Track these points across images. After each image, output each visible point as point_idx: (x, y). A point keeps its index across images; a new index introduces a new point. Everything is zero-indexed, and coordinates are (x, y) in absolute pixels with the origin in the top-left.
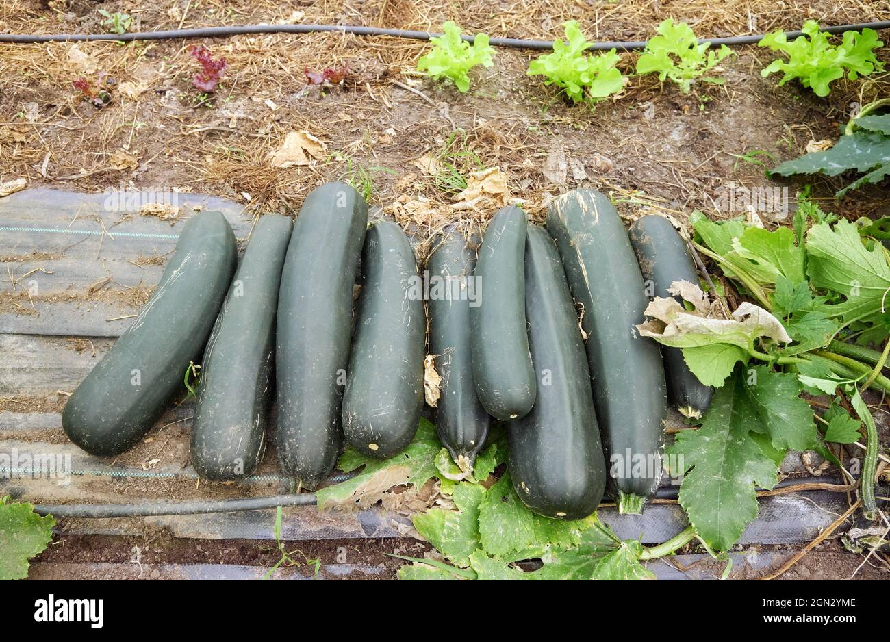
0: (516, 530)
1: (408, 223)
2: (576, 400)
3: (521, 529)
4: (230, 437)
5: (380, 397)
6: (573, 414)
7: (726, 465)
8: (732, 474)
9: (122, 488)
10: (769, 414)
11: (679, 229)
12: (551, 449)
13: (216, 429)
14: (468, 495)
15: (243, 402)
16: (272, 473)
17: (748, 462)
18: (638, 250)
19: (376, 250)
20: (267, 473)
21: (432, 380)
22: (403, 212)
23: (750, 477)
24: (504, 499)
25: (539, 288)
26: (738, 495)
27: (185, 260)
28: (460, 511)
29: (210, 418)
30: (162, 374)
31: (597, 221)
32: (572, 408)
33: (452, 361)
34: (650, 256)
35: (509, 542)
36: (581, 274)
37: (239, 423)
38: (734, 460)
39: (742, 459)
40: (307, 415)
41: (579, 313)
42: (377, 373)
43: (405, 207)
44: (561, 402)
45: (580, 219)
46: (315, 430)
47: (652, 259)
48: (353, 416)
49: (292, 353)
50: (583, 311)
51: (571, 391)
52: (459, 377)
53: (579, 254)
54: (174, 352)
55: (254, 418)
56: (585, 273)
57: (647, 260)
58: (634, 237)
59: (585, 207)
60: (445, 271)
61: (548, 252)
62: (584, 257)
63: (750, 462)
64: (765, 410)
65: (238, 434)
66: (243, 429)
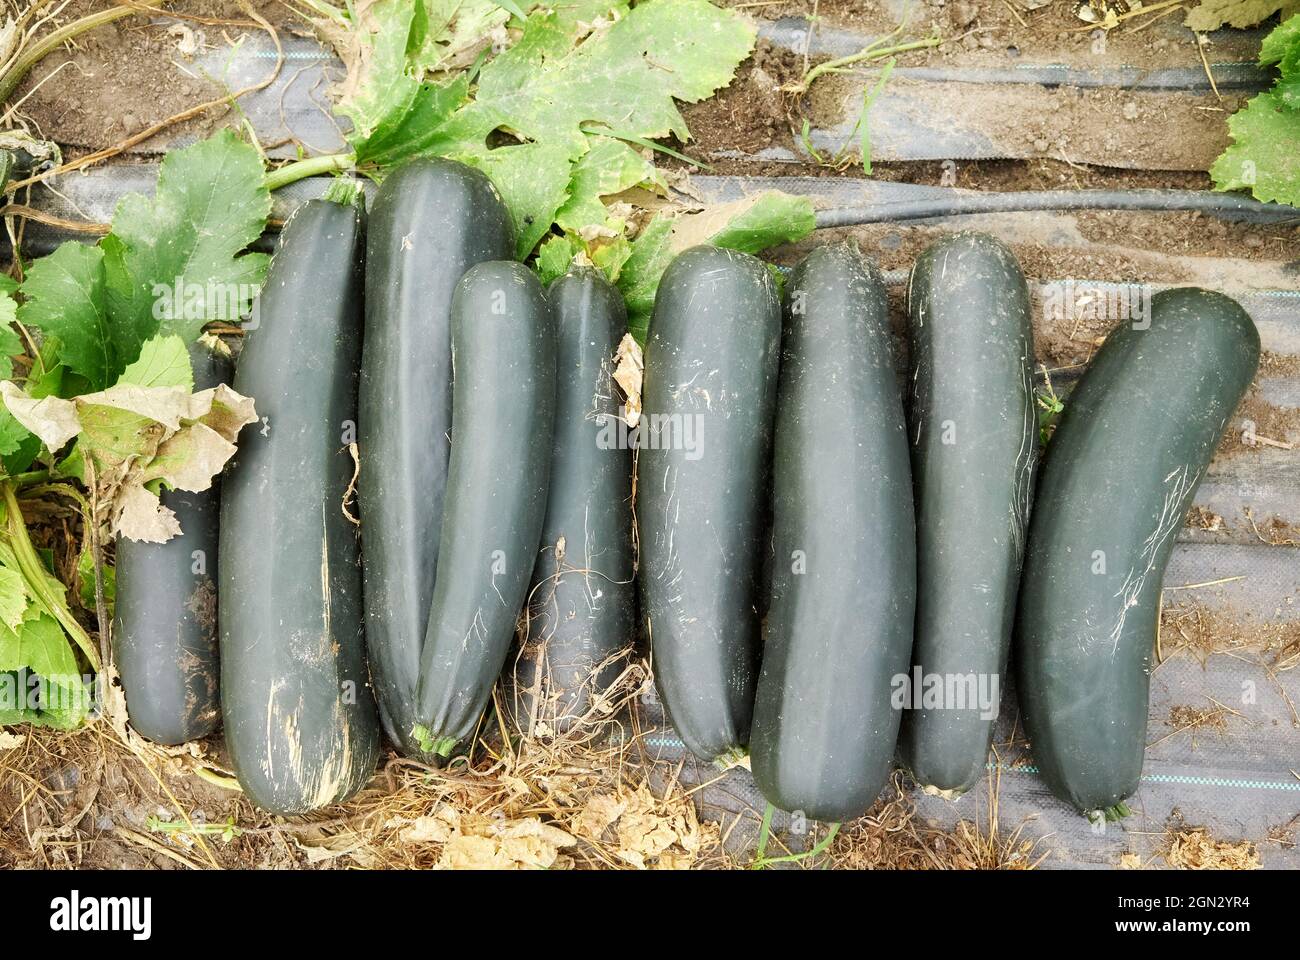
0: (517, 176)
1: (669, 792)
2: (391, 303)
3: (511, 178)
4: (962, 271)
5: (716, 302)
6: (400, 278)
7: (187, 252)
8: (182, 231)
9: (1126, 265)
10: (90, 289)
11: (117, 682)
12: (446, 220)
13: (988, 281)
14: (584, 217)
15: (951, 331)
16: (891, 284)
17: (151, 242)
18: (211, 648)
19: (730, 665)
20: (898, 284)
21: (630, 371)
22: (680, 824)
23: (157, 217)
24: (529, 221)
25: (417, 529)
26: (184, 190)
27: (1120, 626)
28: (597, 197)
29: (1002, 301)
30: (1104, 393)
31: (274, 689)
32: (399, 289)
33: (591, 398)
34: (191, 622)
35: (530, 159)
36: (333, 573)
37: (951, 296)
38: (171, 256)
39: (159, 252)
40: (838, 306)
41: (353, 496)
42: (723, 352)
43: (673, 837)
44: (415, 294)
45: (306, 701)
46: (824, 288)
47: (191, 614)
48: (760, 279)
49: (874, 404)
50: (346, 497)
51: (397, 317)
52: (583, 367)
53: (326, 616)
54: (1093, 431)
55: (928, 315)
56: (325, 568)
57: (200, 617)
58: (210, 683)
59: (289, 730)
60: (595, 594)
61: (386, 633)
62: (319, 605)
63: (147, 240)
64: (93, 296)
65: (949, 278)
66: (944, 288)
